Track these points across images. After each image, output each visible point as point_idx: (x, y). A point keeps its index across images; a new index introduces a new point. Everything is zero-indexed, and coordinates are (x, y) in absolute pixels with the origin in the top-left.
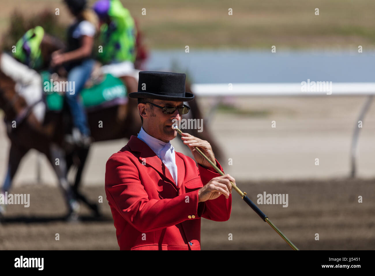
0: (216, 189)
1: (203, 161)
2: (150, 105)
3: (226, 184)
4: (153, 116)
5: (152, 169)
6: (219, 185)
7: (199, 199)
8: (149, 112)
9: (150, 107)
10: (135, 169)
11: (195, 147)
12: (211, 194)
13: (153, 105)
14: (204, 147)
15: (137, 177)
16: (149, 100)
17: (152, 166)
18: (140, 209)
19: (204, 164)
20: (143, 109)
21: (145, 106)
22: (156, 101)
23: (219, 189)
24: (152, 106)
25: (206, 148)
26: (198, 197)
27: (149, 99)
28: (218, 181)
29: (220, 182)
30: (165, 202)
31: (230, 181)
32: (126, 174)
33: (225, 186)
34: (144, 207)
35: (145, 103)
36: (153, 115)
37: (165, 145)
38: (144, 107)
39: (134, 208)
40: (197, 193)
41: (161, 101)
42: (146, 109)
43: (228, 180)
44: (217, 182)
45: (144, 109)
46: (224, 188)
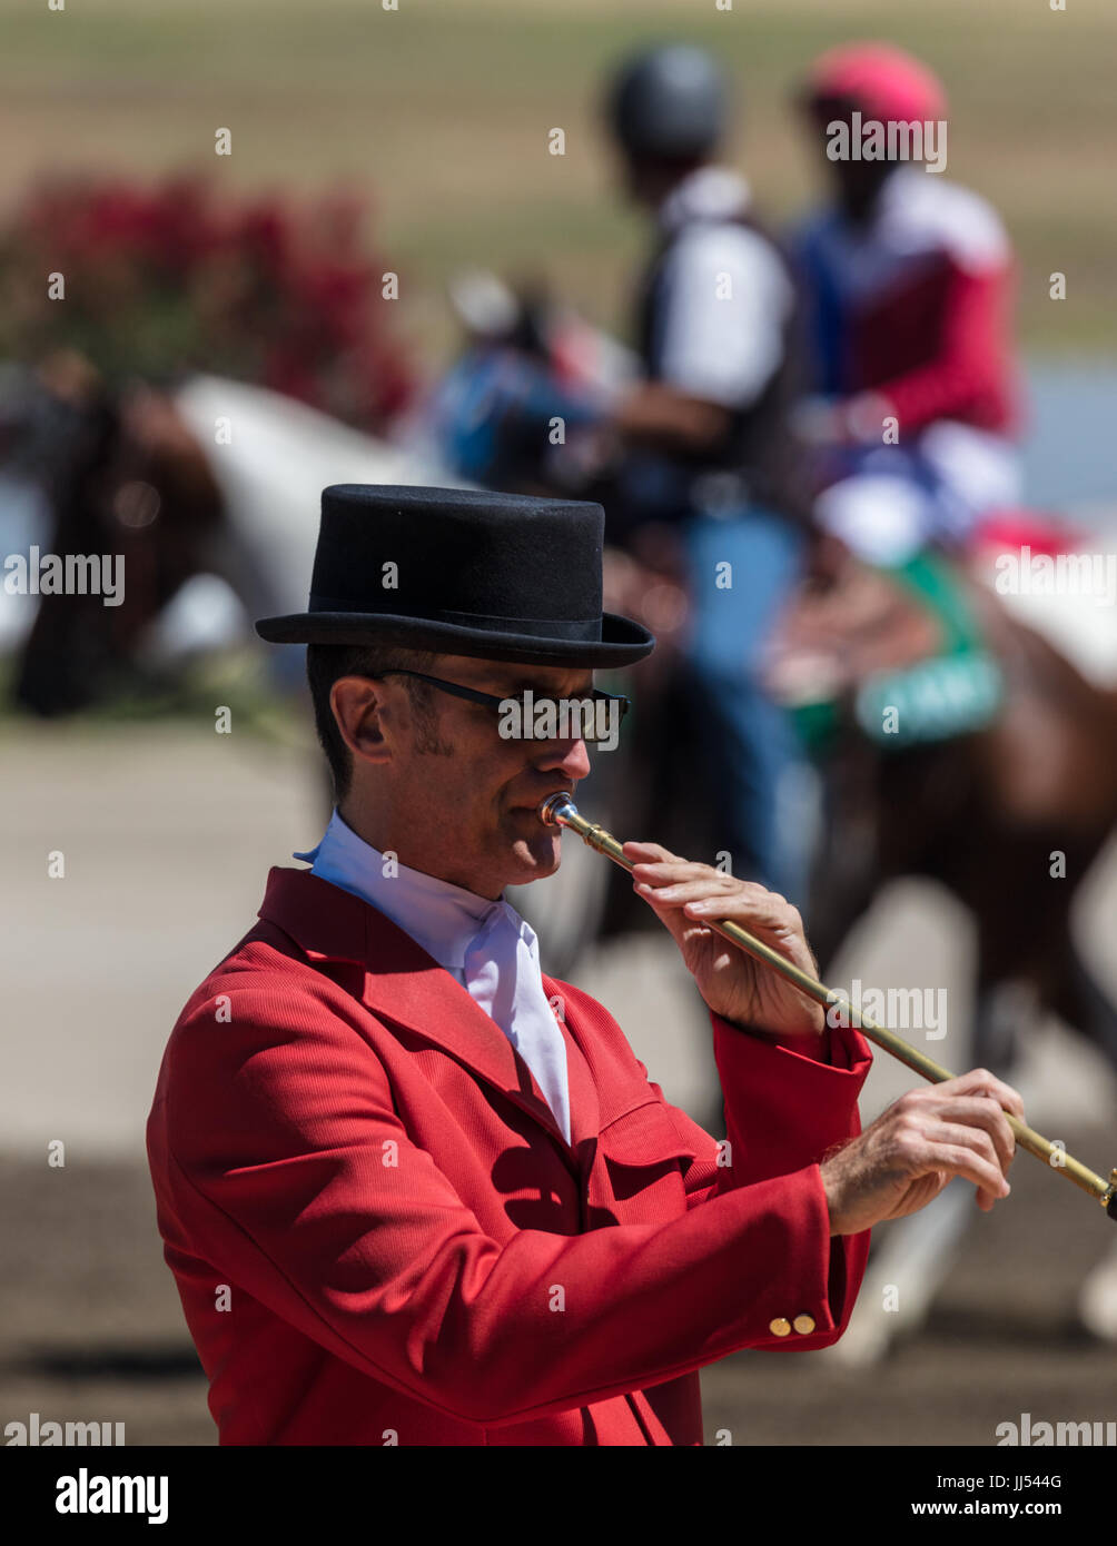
0: (941, 1156)
1: (756, 1003)
2: (409, 687)
3: (984, 1129)
4: (435, 751)
5: (441, 1063)
6: (948, 1134)
7: (833, 1222)
8: (404, 726)
9: (412, 696)
10: (367, 1062)
11: (720, 920)
12: (906, 1187)
13: (429, 685)
14: (768, 920)
15: (386, 1107)
16: (404, 655)
17: (441, 1042)
18: (469, 1293)
19: (758, 1015)
20: (362, 708)
21: (377, 691)
22: (451, 664)
23: (957, 1157)
24: (426, 693)
25: (775, 923)
26: (825, 1213)
27: (407, 652)
28: (935, 1109)
29: (949, 1117)
30: (616, 1246)
31: (1006, 1109)
32: (325, 1095)
33: (982, 1138)
34: (493, 1281)
35: (374, 675)
36: (433, 747)
37: (490, 912)
38: (368, 694)
39: (424, 1286)
40: (817, 1185)
41: (487, 663)
42: (384, 712)
43: (992, 1106)
44: (933, 1115)
45: (370, 709)
46: (980, 1150)
